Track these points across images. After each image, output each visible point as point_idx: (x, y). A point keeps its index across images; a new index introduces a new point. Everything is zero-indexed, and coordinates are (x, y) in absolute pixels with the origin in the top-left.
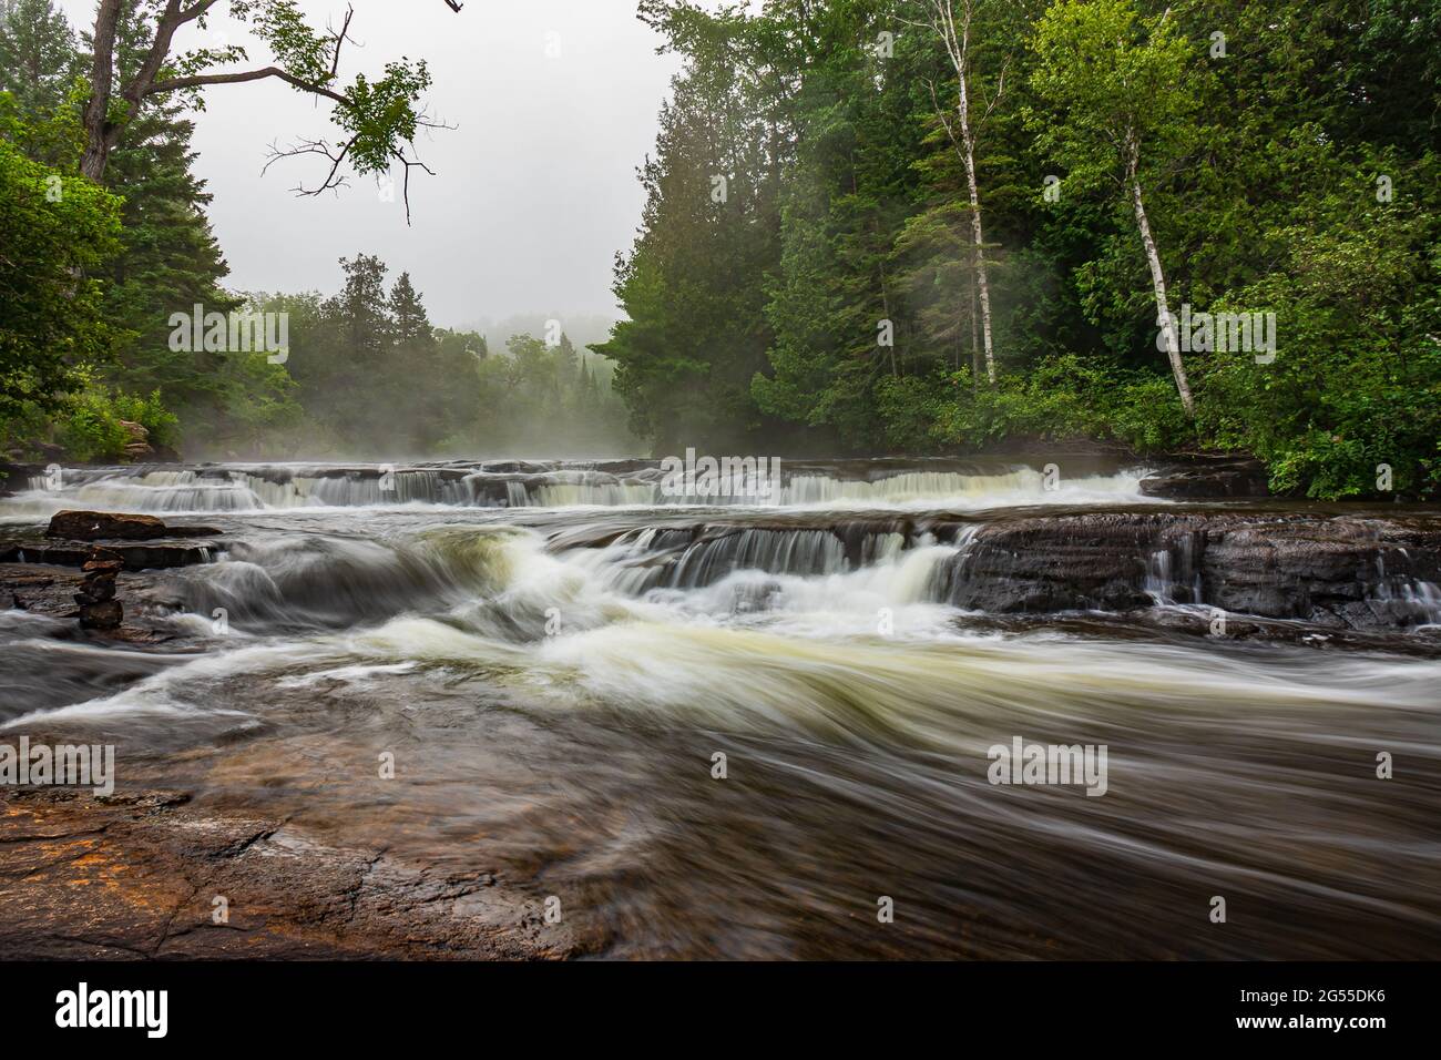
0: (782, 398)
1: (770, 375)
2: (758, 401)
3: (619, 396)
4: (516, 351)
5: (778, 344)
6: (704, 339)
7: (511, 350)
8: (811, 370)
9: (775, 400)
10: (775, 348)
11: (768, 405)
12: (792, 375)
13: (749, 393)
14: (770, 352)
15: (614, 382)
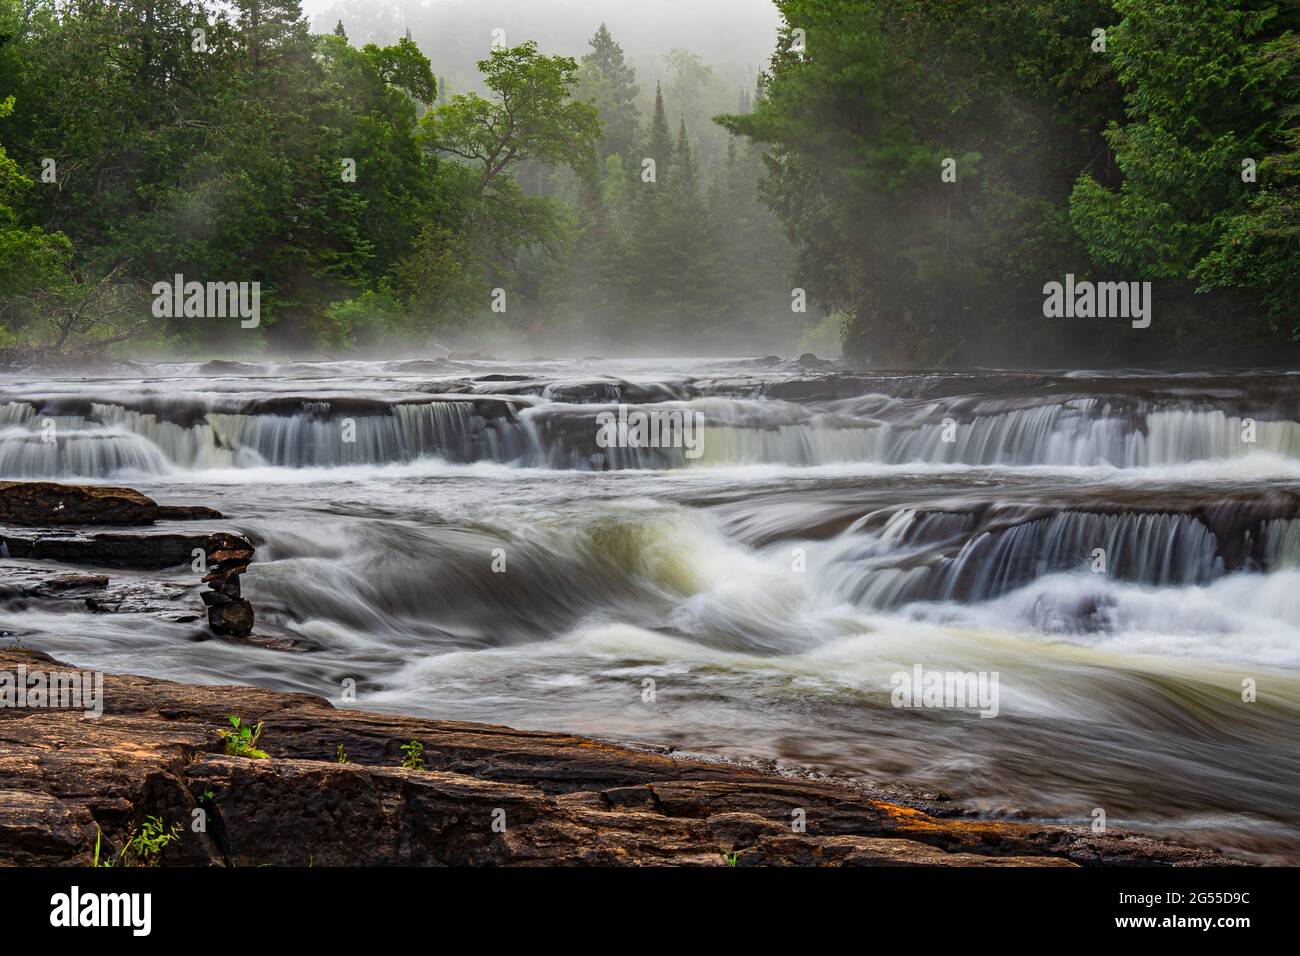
0: (1137, 232)
1: (1112, 178)
2: (1086, 235)
3: (773, 214)
4: (502, 84)
5: (1131, 112)
6: (969, 101)
7: (492, 81)
8: (1202, 171)
9: (1123, 236)
10: (1124, 122)
11: (1108, 246)
12: (1162, 183)
13: (1068, 218)
14: (1113, 134)
15: (762, 184)
